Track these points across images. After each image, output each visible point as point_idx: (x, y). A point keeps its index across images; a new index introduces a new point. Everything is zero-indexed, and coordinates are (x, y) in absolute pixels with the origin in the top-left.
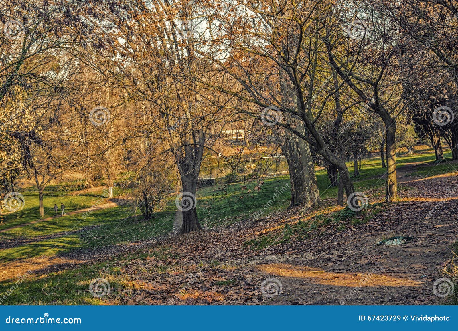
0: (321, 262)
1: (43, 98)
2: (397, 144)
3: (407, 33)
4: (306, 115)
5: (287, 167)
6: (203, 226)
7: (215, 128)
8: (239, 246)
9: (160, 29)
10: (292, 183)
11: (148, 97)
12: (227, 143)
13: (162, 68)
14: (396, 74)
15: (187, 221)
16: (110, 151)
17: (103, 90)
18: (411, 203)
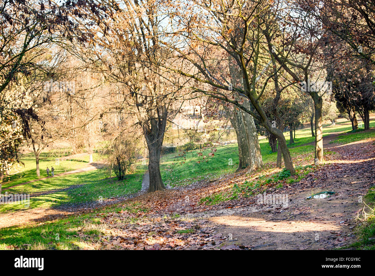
0: (263, 214)
1: (38, 82)
2: (323, 117)
3: (329, 29)
4: (250, 94)
5: (236, 137)
6: (166, 186)
7: (176, 105)
8: (196, 202)
9: (131, 25)
10: (240, 150)
11: (120, 79)
12: (185, 117)
13: (132, 55)
14: (321, 61)
15: (153, 182)
16: (90, 124)
17: (85, 74)
18: (334, 165)
